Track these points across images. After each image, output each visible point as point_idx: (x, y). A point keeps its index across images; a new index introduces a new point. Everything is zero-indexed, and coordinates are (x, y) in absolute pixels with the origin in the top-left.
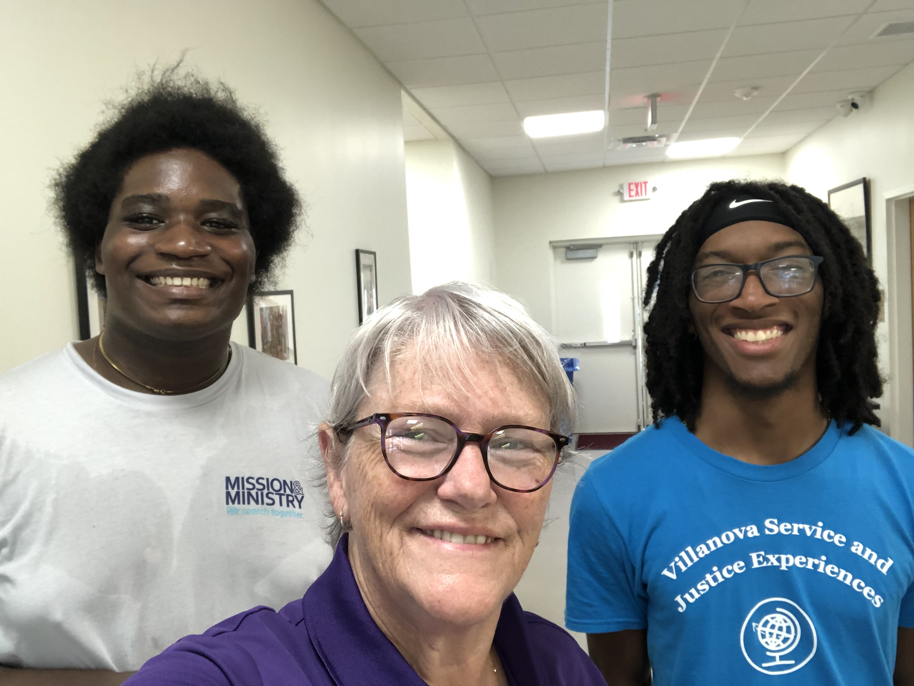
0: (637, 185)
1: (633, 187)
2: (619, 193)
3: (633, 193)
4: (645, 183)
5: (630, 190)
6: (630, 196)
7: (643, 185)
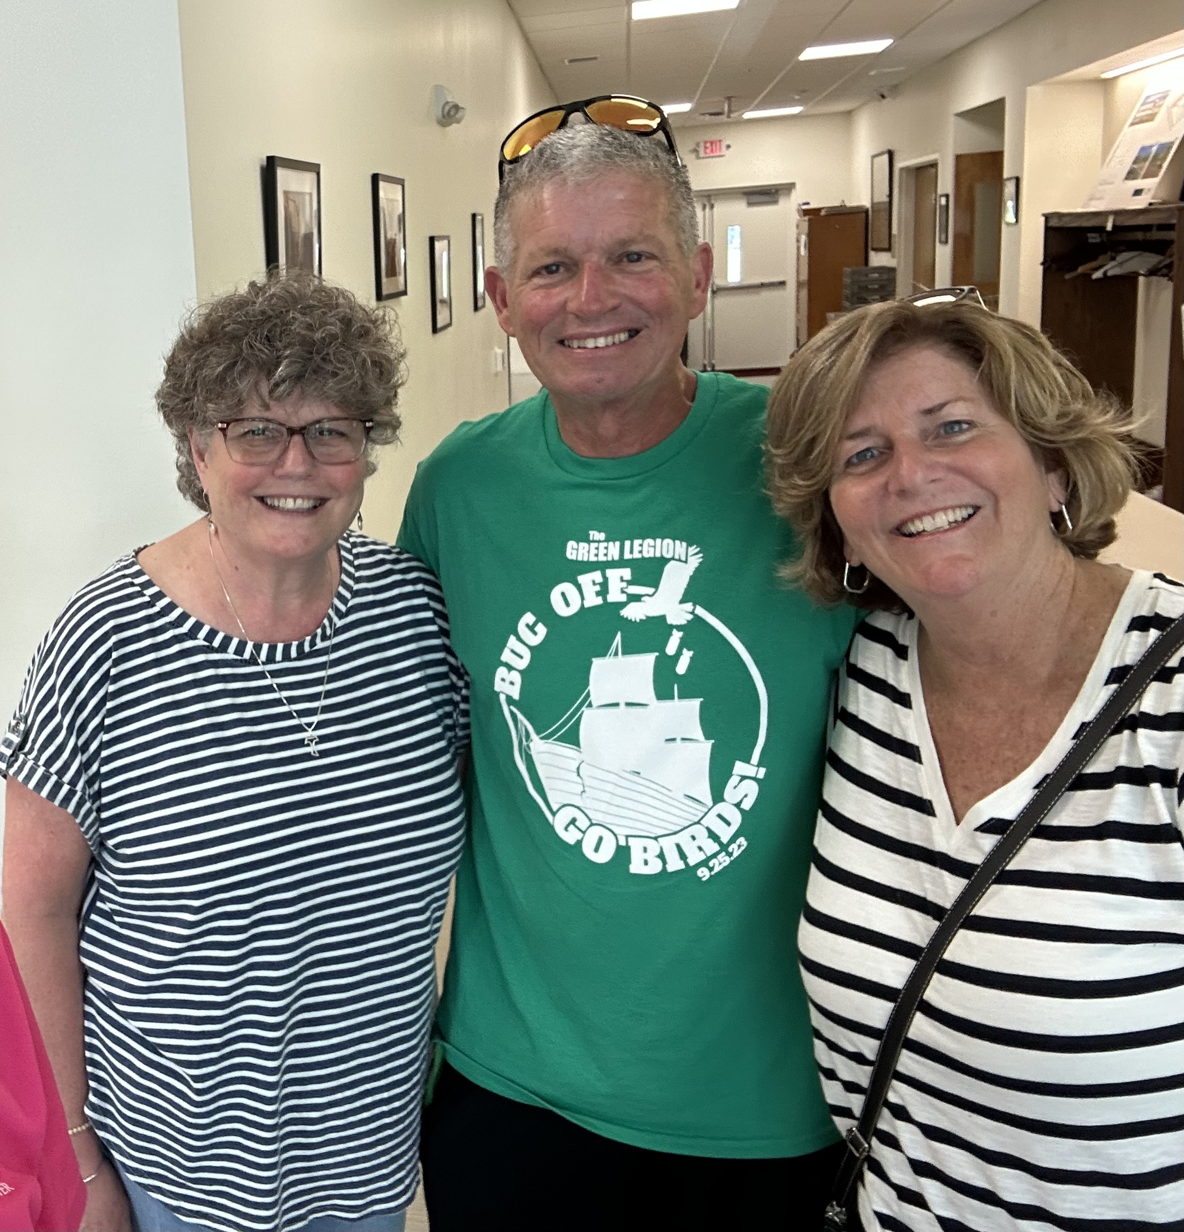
0: (712, 143)
1: (708, 145)
2: (696, 151)
3: (708, 151)
4: (720, 141)
5: (706, 148)
6: (706, 153)
7: (718, 144)
